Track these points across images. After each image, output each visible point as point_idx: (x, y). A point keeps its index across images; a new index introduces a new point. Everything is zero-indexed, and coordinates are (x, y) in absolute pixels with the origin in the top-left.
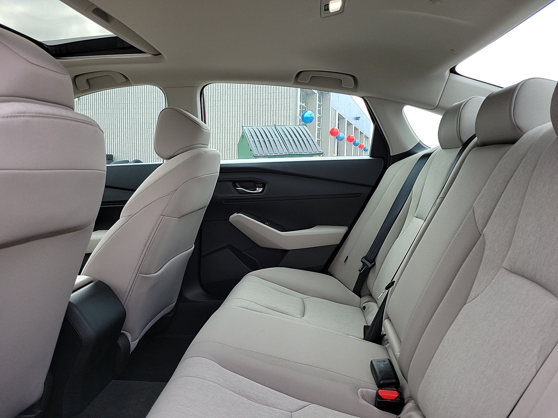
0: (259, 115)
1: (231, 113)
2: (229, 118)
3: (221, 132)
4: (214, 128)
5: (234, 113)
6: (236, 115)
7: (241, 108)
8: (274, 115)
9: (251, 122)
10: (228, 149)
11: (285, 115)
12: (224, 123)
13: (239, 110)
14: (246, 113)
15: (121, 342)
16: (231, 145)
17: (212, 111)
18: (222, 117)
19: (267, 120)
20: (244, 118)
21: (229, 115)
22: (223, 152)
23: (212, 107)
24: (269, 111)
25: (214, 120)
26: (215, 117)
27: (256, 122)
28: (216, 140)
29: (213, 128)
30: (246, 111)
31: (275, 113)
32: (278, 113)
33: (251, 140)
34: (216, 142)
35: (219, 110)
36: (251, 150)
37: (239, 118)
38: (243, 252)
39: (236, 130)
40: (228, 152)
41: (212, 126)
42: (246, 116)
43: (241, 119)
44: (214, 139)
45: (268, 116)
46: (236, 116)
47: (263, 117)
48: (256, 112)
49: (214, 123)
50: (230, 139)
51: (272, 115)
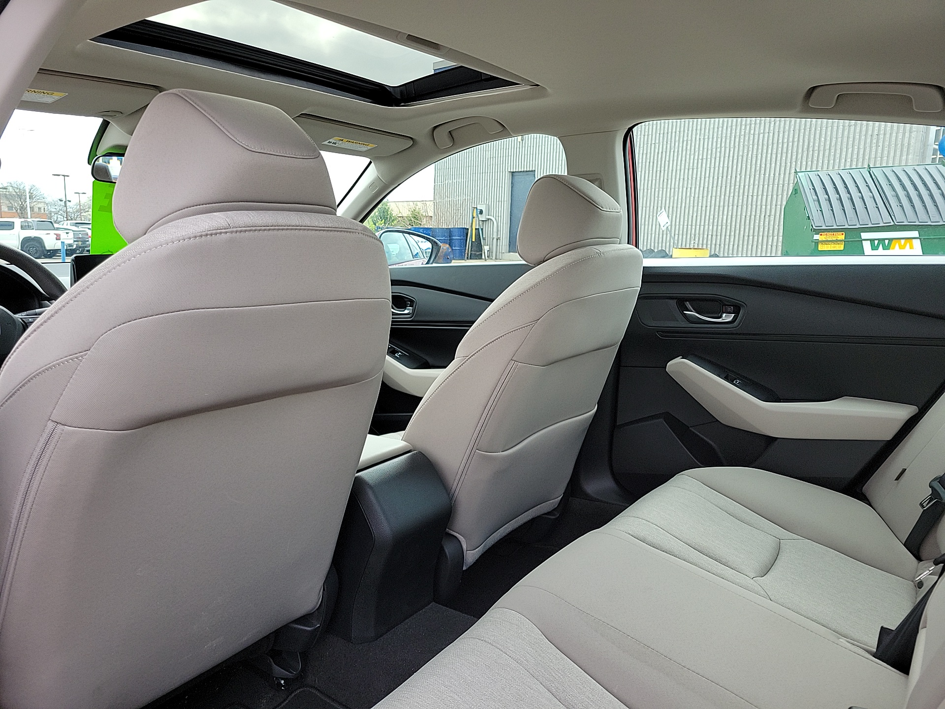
0: (839, 147)
1: (780, 146)
2: (774, 156)
3: (757, 182)
4: (743, 177)
5: (785, 145)
6: (790, 148)
7: (802, 134)
8: (874, 145)
9: (821, 161)
10: (768, 214)
11: (899, 143)
12: (763, 166)
13: (796, 139)
14: (811, 144)
15: (449, 549)
16: (774, 207)
17: (742, 144)
18: (760, 155)
19: (855, 156)
20: (805, 155)
21: (775, 151)
22: (757, 221)
23: (742, 137)
24: (863, 137)
25: (744, 162)
26: (747, 155)
27: (832, 162)
28: (745, 199)
29: (741, 177)
30: (812, 140)
31: (875, 141)
32: (882, 140)
33: (811, 197)
34: (745, 202)
35: (756, 141)
36: (809, 217)
37: (795, 154)
38: (690, 428)
39: (787, 179)
40: (767, 220)
41: (739, 173)
42: (811, 149)
43: (800, 156)
44: (741, 198)
45: (859, 148)
46: (790, 152)
47: (847, 149)
48: (834, 140)
49: (744, 166)
50: (772, 196)
51: (868, 145)
